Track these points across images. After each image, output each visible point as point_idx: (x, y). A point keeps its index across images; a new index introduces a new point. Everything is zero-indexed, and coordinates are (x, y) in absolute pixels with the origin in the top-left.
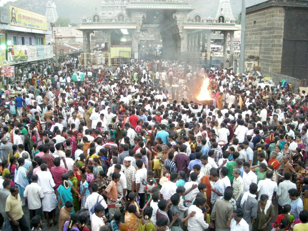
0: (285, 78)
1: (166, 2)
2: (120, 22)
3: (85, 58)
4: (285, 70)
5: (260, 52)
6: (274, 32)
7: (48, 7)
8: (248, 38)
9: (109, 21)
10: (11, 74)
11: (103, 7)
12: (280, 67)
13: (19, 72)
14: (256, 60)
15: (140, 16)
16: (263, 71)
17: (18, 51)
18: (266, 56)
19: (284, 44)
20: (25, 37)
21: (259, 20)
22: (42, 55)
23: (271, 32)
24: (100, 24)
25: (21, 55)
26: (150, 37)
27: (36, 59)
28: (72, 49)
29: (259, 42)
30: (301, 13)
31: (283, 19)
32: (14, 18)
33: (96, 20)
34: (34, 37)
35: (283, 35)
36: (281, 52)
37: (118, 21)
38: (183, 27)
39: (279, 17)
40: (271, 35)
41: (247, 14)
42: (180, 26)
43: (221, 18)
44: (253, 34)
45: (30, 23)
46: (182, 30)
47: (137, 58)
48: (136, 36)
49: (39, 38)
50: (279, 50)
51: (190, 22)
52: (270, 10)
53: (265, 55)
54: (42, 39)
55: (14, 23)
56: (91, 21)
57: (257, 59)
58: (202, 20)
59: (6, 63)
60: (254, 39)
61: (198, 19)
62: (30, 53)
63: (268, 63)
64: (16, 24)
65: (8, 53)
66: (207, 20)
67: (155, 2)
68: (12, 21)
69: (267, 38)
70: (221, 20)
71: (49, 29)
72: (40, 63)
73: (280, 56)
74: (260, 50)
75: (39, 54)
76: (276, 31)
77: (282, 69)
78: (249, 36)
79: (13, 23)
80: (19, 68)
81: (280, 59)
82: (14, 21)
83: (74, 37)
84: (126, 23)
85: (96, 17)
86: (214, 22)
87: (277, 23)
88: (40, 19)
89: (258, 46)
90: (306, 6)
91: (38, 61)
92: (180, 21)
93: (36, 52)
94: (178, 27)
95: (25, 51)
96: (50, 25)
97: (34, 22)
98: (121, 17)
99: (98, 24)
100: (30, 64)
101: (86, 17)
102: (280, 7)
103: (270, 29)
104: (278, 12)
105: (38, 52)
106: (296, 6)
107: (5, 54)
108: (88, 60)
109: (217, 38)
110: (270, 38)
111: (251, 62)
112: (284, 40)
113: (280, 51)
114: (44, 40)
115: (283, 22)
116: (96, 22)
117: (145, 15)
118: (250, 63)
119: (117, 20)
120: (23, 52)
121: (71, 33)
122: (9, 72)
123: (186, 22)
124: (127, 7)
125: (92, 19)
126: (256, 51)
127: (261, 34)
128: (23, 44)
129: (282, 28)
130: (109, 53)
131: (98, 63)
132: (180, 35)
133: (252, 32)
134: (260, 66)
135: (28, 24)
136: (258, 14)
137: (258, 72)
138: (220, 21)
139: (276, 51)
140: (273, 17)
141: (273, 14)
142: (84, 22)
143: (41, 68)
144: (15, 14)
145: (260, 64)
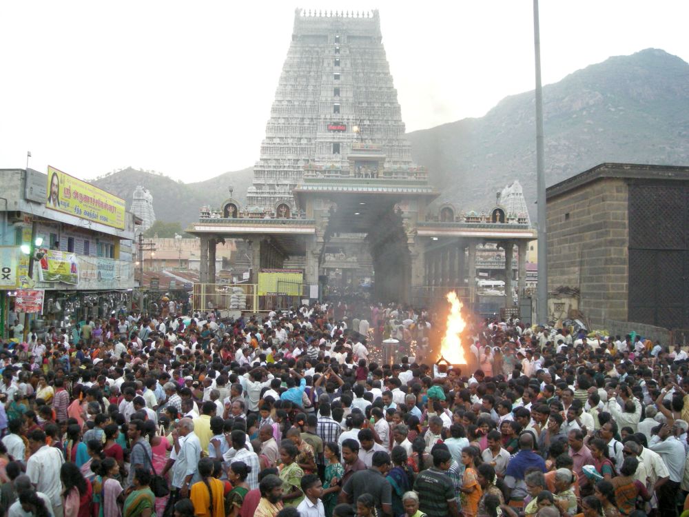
0: (635, 329)
1: (379, 179)
2: (280, 219)
3: (202, 294)
4: (635, 314)
5: (580, 279)
6: (607, 233)
7: (136, 198)
8: (554, 250)
9: (259, 217)
10: (37, 306)
11: (251, 198)
12: (626, 309)
13: (56, 308)
14: (573, 296)
15: (324, 208)
16: (589, 319)
17: (56, 263)
18: (593, 286)
19: (630, 259)
20: (76, 238)
21: (576, 211)
22: (109, 280)
23: (602, 233)
24: (237, 222)
25: (62, 272)
26: (350, 262)
27: (95, 286)
28: (178, 283)
29: (577, 256)
30: (664, 193)
31: (626, 206)
32: (54, 193)
33: (231, 214)
34: (95, 241)
35: (627, 238)
36: (626, 275)
37: (277, 217)
38: (416, 233)
39: (617, 200)
40: (602, 239)
41: (549, 200)
42: (411, 229)
43: (498, 214)
44: (566, 241)
45: (88, 210)
46: (414, 238)
47: (316, 297)
48: (315, 250)
49: (107, 246)
50: (621, 271)
51: (431, 221)
52: (597, 187)
53: (592, 284)
54: (112, 248)
55: (55, 205)
56: (219, 217)
57: (576, 293)
58: (457, 218)
59: (27, 283)
60: (566, 252)
61: (448, 214)
62: (84, 271)
63: (599, 300)
64: (58, 208)
65: (35, 263)
66: (468, 218)
67: (357, 178)
68: (49, 199)
69: (594, 247)
70: (498, 218)
71: (129, 227)
72: (104, 296)
73: (625, 284)
74: (580, 274)
75: (102, 277)
76: (611, 230)
77: (629, 313)
78: (556, 247)
79: (51, 205)
80: (55, 301)
81: (625, 291)
82: (54, 201)
83: (186, 261)
84: (293, 223)
85: (231, 207)
86: (484, 222)
87: (613, 213)
88: (110, 203)
89: (576, 266)
90: (673, 178)
91: (100, 292)
92: (409, 218)
93: (96, 272)
94: (406, 232)
95: (73, 264)
96: (131, 219)
97: (97, 207)
98: (283, 210)
99: (233, 222)
100: (80, 294)
101: (209, 206)
102: (618, 179)
103: (600, 227)
104: (615, 191)
105: (102, 271)
106: (651, 177)
107: (27, 265)
108: (208, 299)
109: (496, 268)
110: (599, 245)
111: (563, 300)
112: (630, 249)
113: (624, 273)
114: (116, 250)
115: (626, 212)
116: (230, 218)
117: (335, 205)
118: (559, 301)
119: (275, 216)
120: (69, 268)
121: (180, 251)
122: (33, 303)
123: (421, 221)
124: (296, 188)
125: (221, 211)
126: (572, 277)
127: (580, 239)
128: (70, 250)
129: (624, 224)
130: (255, 286)
131: (231, 307)
132: (410, 248)
133: (563, 238)
134: (582, 308)
135: (83, 212)
136: (573, 198)
137: (578, 322)
138: (494, 220)
139: (614, 273)
140: (603, 201)
141: (604, 194)
142: (204, 218)
143: (105, 309)
144: (58, 186)
145: (582, 303)
